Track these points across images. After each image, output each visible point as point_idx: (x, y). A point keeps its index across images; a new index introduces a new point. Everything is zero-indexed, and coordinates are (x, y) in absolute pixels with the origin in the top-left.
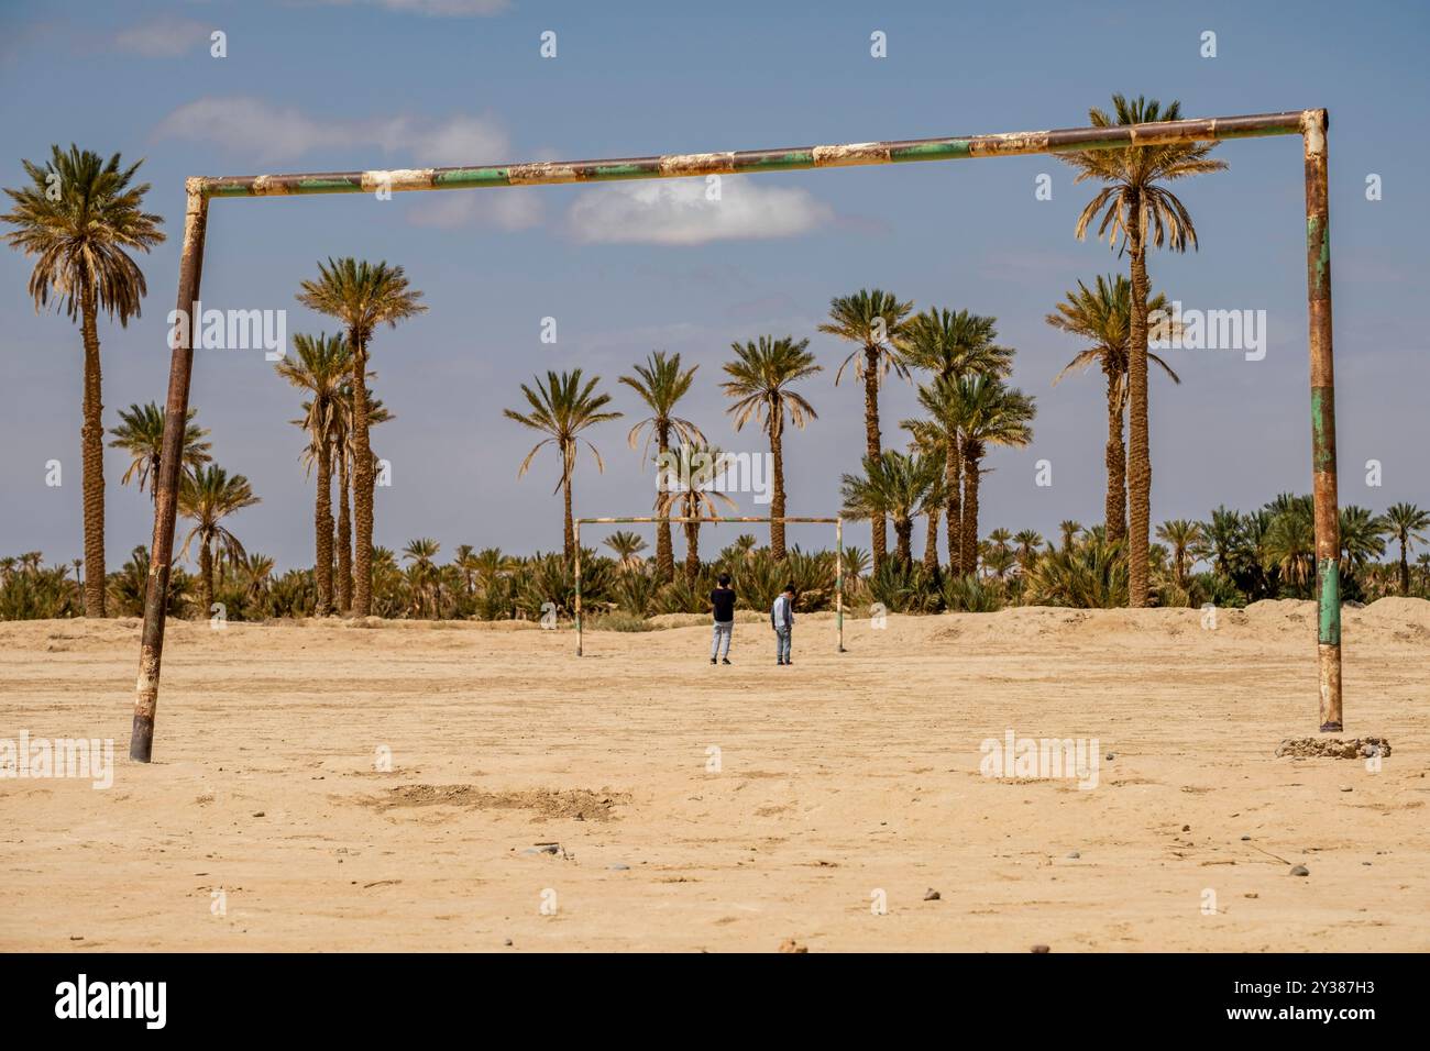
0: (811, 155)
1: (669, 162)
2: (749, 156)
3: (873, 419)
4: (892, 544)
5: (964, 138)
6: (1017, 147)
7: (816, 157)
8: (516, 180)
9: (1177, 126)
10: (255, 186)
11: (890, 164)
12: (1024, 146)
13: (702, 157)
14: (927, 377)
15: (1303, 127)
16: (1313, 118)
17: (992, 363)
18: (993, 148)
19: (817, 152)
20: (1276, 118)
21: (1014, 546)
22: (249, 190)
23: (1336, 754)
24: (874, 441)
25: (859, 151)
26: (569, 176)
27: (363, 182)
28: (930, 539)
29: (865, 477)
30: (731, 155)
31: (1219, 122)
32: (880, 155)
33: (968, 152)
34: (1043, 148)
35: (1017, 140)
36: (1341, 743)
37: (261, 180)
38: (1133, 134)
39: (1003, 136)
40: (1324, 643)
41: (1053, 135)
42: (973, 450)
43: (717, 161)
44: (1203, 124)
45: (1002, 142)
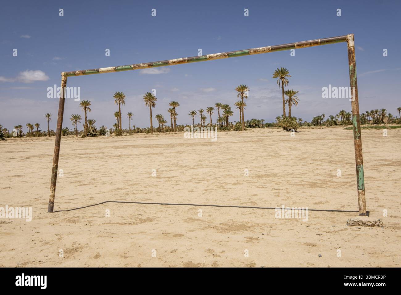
0: (207, 57)
1: (171, 61)
2: (191, 58)
3: (219, 114)
4: (221, 124)
5: (247, 50)
6: (262, 51)
7: (208, 57)
8: (134, 68)
9: (309, 42)
10: (76, 73)
11: (227, 58)
12: (264, 50)
13: (179, 59)
14: (224, 110)
15: (348, 39)
16: (351, 36)
17: (229, 109)
18: (255, 52)
19: (208, 56)
20: (339, 37)
21: (231, 123)
22: (75, 74)
23: (369, 226)
24: (219, 116)
25: (219, 55)
26: (147, 66)
27: (99, 71)
28: (224, 124)
29: (219, 119)
30: (186, 58)
31: (321, 40)
32: (225, 55)
33: (249, 53)
34: (270, 51)
35: (262, 49)
36: (370, 222)
37: (77, 72)
38: (296, 45)
39: (258, 48)
40: (360, 190)
41: (273, 47)
42: (228, 116)
43: (183, 60)
44: (316, 41)
45: (258, 50)
